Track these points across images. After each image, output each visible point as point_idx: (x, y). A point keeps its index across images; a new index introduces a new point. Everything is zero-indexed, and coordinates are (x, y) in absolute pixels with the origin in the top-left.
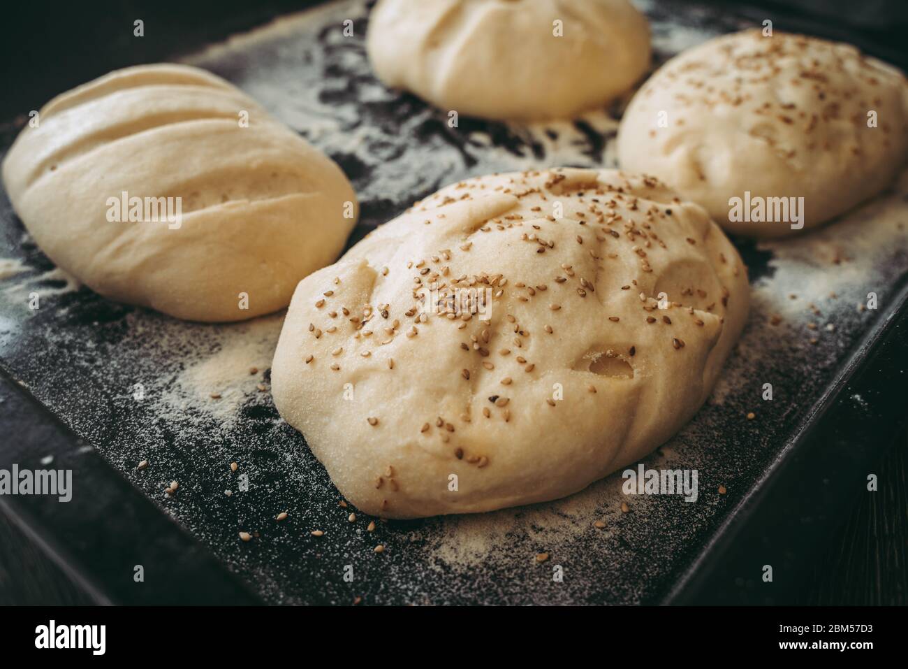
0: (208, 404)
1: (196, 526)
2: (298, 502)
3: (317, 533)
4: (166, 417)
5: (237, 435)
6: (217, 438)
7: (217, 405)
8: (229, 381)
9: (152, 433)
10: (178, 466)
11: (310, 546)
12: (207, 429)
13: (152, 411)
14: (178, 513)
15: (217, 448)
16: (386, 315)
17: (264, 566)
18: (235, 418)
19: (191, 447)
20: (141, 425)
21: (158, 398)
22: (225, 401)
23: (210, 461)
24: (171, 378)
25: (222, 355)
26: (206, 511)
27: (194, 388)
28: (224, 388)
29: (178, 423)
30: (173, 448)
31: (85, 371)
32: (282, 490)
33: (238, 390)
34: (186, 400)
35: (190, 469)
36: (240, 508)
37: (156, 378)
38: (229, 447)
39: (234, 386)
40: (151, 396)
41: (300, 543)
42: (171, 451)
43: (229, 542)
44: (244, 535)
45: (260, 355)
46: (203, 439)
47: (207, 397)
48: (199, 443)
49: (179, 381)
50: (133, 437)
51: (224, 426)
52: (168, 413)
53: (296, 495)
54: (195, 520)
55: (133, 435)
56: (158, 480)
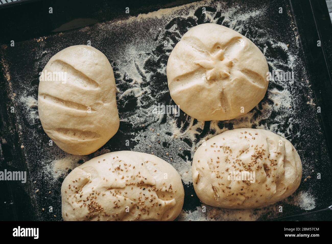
0: (54, 172)
1: (37, 202)
2: (56, 207)
3: (55, 216)
4: (45, 172)
5: (55, 184)
6: (51, 183)
7: (55, 174)
8: (61, 169)
9: (40, 175)
10: (41, 186)
11: (53, 217)
12: (50, 179)
13: (43, 169)
14: (36, 197)
15: (50, 186)
16: (81, 196)
17: (43, 217)
18: (56, 180)
19: (45, 182)
20: (40, 171)
21: (46, 166)
22: (57, 174)
23: (47, 188)
24: (51, 161)
25: (64, 159)
26: (40, 199)
27: (53, 167)
28: (59, 170)
29: (46, 175)
30: (42, 180)
31: (36, 149)
32: (55, 202)
33: (61, 172)
34: (51, 169)
35: (42, 188)
36: (46, 202)
37: (48, 159)
38: (52, 186)
39: (61, 170)
40: (45, 164)
41: (51, 216)
42: (41, 181)
43: (40, 209)
44: (43, 209)
45: (71, 164)
46: (48, 182)
47: (54, 171)
48: (47, 182)
49: (52, 163)
50: (37, 174)
51: (54, 180)
52: (46, 171)
53: (57, 205)
54: (38, 200)
55: (37, 173)
56: (36, 187)
